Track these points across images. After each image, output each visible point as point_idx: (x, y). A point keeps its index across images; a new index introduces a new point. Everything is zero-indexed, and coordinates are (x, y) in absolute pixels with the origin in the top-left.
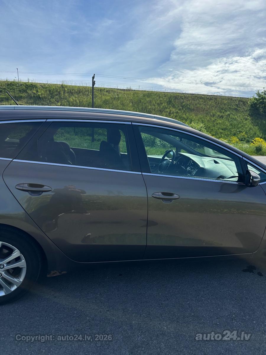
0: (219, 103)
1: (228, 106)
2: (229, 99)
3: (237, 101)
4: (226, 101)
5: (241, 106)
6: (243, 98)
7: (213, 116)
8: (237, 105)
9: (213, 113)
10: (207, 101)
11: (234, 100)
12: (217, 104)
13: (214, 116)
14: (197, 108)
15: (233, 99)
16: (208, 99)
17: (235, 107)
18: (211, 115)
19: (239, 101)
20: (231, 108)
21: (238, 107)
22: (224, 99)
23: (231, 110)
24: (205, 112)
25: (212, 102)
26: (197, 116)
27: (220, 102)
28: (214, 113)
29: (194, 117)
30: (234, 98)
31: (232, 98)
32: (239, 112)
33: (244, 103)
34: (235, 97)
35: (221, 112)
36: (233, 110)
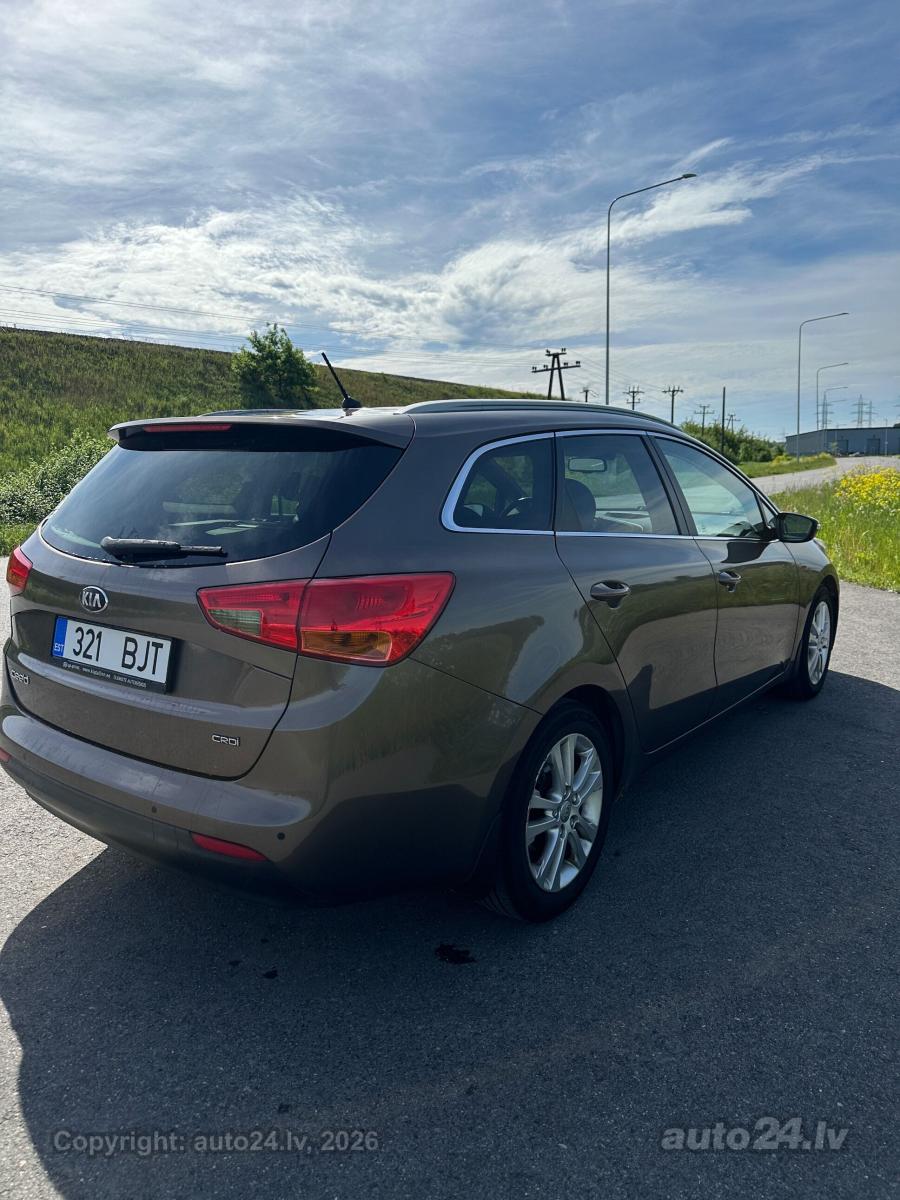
0: (144, 366)
1: (175, 376)
2: (172, 353)
3: (199, 361)
4: (166, 361)
5: (214, 378)
6: (212, 352)
7: (136, 409)
8: (201, 374)
9: (134, 400)
10: (102, 358)
11: (188, 359)
12: (139, 368)
13: (139, 411)
14: (76, 381)
15: (186, 354)
16: (102, 351)
17: (195, 380)
18: (129, 407)
19: (205, 361)
20: (186, 382)
21: (205, 380)
22: (156, 354)
23: (188, 390)
24: (106, 396)
25: (120, 364)
26: (83, 410)
27: (147, 365)
28: (139, 401)
29: (75, 415)
30: (187, 352)
31: (181, 351)
32: (213, 396)
33: (219, 367)
34: (190, 349)
35: (159, 397)
36: (193, 390)
